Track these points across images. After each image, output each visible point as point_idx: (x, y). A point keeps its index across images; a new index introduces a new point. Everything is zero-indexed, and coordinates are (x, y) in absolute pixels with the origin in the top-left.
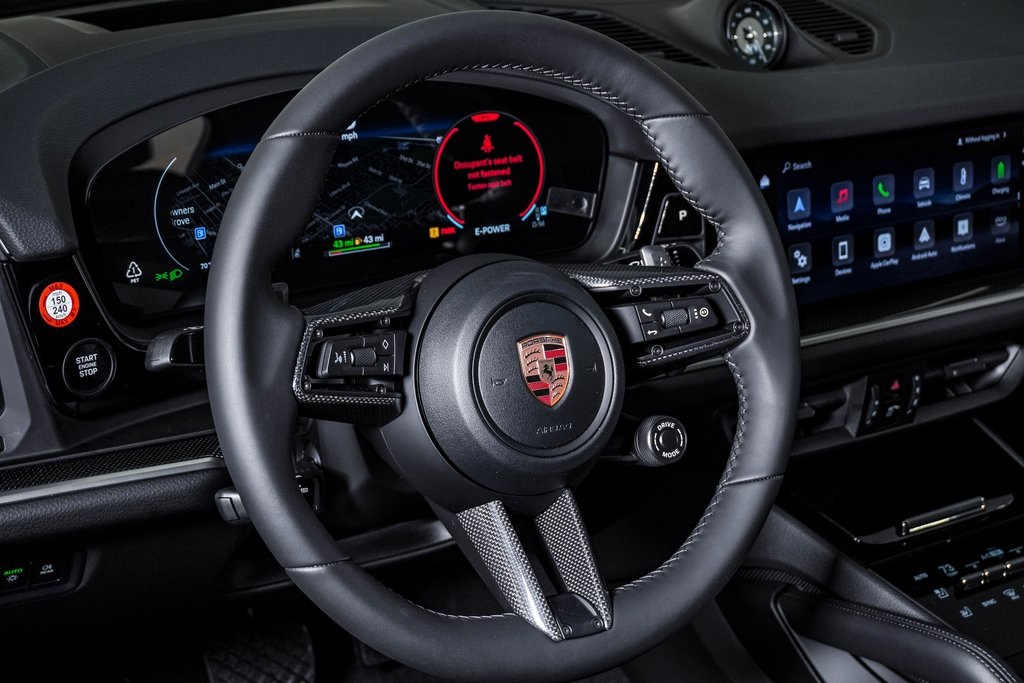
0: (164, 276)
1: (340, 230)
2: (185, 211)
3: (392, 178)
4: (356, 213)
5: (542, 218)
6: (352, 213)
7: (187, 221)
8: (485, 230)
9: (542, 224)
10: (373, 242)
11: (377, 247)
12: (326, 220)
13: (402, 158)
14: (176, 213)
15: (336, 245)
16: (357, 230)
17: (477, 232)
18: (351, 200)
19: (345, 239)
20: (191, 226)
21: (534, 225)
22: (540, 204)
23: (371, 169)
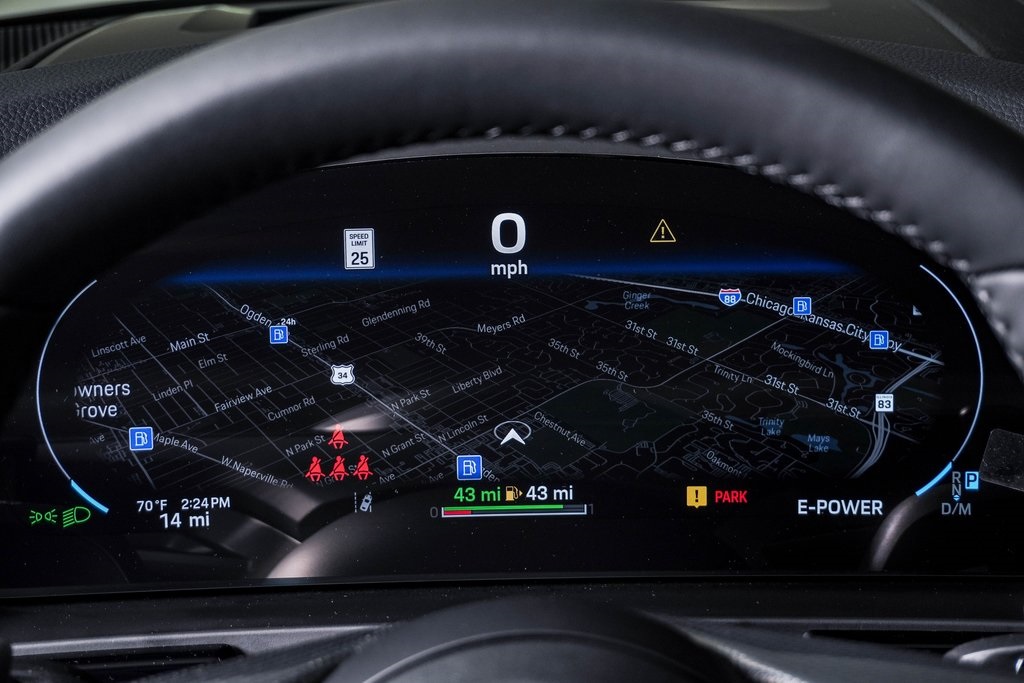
0: (50, 516)
1: (470, 466)
2: (108, 390)
3: (602, 366)
4: (512, 434)
5: (967, 496)
6: (503, 433)
7: (112, 410)
8: (821, 505)
9: (966, 510)
10: (548, 501)
11: (556, 510)
12: (440, 440)
13: (631, 325)
14: (86, 392)
15: (459, 495)
16: (510, 470)
17: (801, 507)
18: (502, 405)
19: (481, 485)
20: (122, 422)
21: (946, 510)
22: (962, 466)
23: (554, 343)
